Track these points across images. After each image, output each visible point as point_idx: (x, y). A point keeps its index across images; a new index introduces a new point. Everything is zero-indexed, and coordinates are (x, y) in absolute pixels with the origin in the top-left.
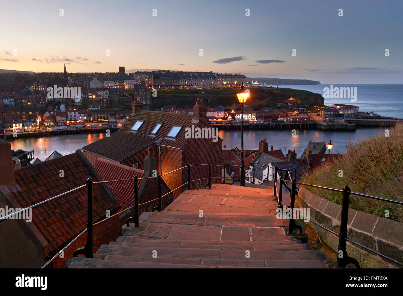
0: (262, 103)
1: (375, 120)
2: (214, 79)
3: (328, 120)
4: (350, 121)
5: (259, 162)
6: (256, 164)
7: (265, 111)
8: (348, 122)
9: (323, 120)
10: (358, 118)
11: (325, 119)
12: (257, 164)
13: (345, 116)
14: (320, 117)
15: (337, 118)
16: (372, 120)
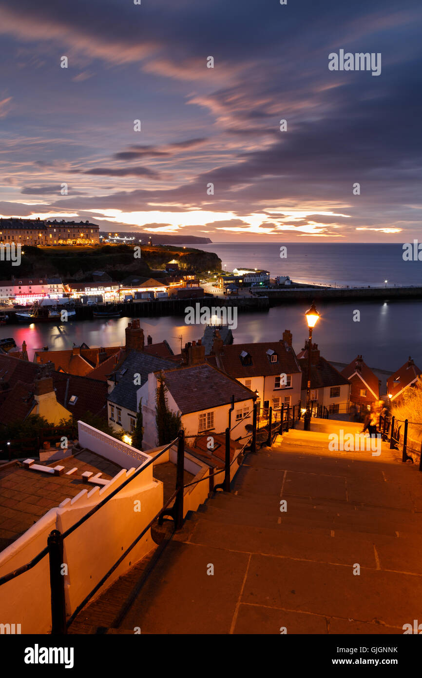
0: (127, 269)
1: (292, 290)
2: (43, 229)
3: (230, 293)
4: (260, 293)
5: (126, 371)
6: (121, 376)
7: (133, 281)
8: (258, 294)
9: (223, 293)
10: (271, 288)
11: (225, 291)
12: (123, 375)
13: (252, 286)
14: (218, 288)
15: (242, 289)
16: (289, 290)
